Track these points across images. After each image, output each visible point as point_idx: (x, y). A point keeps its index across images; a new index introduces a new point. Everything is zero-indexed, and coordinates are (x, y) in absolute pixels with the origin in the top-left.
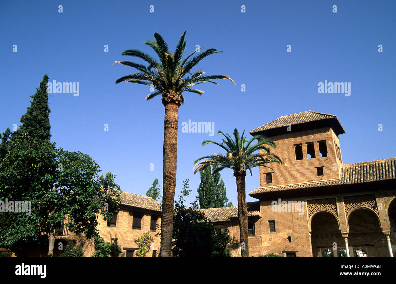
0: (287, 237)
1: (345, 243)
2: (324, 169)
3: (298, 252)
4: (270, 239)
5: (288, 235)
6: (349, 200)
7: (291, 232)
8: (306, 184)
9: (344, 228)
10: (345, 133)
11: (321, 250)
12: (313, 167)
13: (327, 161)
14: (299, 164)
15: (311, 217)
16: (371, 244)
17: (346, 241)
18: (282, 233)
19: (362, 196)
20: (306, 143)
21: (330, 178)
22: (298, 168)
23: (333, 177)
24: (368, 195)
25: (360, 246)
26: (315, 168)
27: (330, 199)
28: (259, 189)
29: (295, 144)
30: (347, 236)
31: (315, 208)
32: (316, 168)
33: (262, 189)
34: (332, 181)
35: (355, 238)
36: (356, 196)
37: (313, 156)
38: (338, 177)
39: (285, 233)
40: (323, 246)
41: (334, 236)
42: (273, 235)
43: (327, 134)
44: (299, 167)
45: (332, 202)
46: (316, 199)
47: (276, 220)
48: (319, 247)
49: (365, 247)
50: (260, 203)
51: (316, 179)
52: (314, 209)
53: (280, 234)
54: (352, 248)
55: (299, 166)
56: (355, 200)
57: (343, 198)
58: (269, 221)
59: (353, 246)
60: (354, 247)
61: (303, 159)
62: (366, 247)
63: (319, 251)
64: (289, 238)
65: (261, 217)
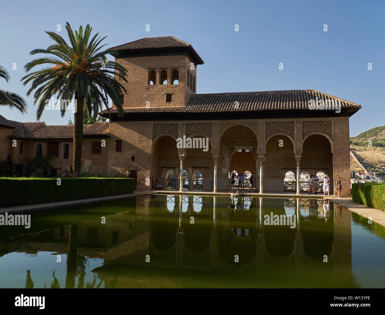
0: (130, 157)
2: (173, 96)
3: (139, 170)
4: (116, 158)
5: (132, 155)
6: (190, 127)
7: (136, 152)
9: (182, 151)
10: (203, 64)
12: (164, 92)
13: (176, 89)
14: (151, 89)
16: (208, 167)
18: (127, 153)
19: (201, 124)
20: (160, 68)
21: (176, 105)
23: (179, 105)
24: (207, 124)
25: (198, 168)
26: (165, 94)
27: (174, 125)
29: (150, 68)
30: (184, 158)
31: (160, 131)
35: (195, 161)
36: (196, 124)
38: (184, 105)
39: (130, 153)
40: (168, 167)
41: (178, 159)
42: (118, 154)
43: (181, 62)
44: (151, 92)
45: (176, 127)
46: (162, 123)
47: (123, 140)
48: (164, 168)
49: (202, 169)
50: (110, 123)
51: (164, 105)
52: (159, 133)
53: (125, 153)
54: (191, 169)
56: (196, 127)
57: (185, 124)
58: (116, 141)
60: (193, 169)
61: (155, 84)
63: (163, 171)
64: (133, 158)
65: (109, 136)
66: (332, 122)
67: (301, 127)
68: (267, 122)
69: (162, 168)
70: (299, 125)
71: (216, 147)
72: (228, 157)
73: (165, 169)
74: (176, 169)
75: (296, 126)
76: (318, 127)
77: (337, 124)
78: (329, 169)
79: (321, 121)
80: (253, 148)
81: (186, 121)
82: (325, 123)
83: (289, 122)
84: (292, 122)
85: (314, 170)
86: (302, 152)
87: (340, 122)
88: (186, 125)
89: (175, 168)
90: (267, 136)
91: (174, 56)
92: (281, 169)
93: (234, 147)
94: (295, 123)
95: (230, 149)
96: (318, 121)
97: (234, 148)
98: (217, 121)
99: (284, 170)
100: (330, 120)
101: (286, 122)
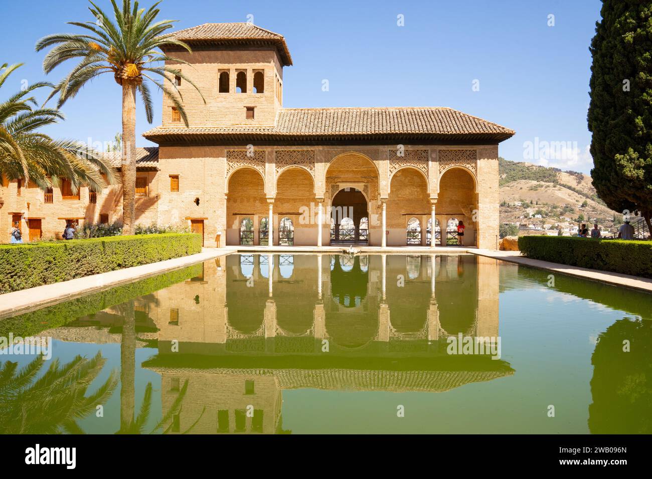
0: (193, 199)
1: (268, 210)
2: (255, 110)
3: (207, 219)
4: (171, 201)
5: (196, 197)
6: (282, 155)
7: (201, 192)
8: (229, 128)
9: (271, 190)
10: (292, 65)
11: (238, 218)
12: (241, 105)
13: (261, 100)
14: (223, 99)
15: (230, 174)
17: (271, 207)
18: (188, 194)
19: (298, 151)
20: (236, 70)
21: (262, 124)
22: (220, 105)
23: (267, 123)
24: (306, 151)
25: (287, 214)
26: (244, 107)
27: (258, 152)
28: (160, 130)
29: (220, 69)
30: (273, 201)
31: (237, 162)
32: (245, 109)
33: (163, 129)
34: (264, 128)
35: (282, 204)
36: (291, 152)
37: (244, 90)
38: (273, 124)
39: (192, 193)
40: (242, 213)
41: (257, 202)
42: (174, 195)
44: (222, 104)
45: (260, 156)
46: (239, 150)
47: (181, 175)
48: (236, 214)
49: (292, 215)
50: (160, 150)
51: (244, 123)
52: (235, 164)
53: (185, 194)
54: (277, 216)
55: (221, 102)
56: (290, 156)
57: (275, 154)
58: (171, 176)
59: (280, 214)
60: (279, 216)
61: (228, 92)
62: (294, 215)
63: (236, 219)
64: (197, 201)
65: (159, 169)
66: (477, 151)
67: (438, 157)
68: (392, 151)
69: (234, 214)
70: (435, 154)
71: (320, 183)
72: (329, 198)
73: (238, 216)
74: (255, 216)
75: (431, 157)
76: (459, 158)
77: (484, 155)
78: (464, 214)
79: (462, 150)
80: (364, 185)
81: (275, 147)
82: (468, 153)
83: (422, 150)
84: (425, 150)
85: (446, 216)
86: (439, 192)
87: (487, 152)
88: (276, 152)
89: (253, 214)
90: (392, 170)
91: (257, 52)
92: (403, 215)
93: (337, 184)
94: (429, 152)
95: (333, 187)
96: (459, 150)
97: (339, 185)
98: (321, 148)
99: (407, 216)
100: (474, 149)
101: (418, 150)
